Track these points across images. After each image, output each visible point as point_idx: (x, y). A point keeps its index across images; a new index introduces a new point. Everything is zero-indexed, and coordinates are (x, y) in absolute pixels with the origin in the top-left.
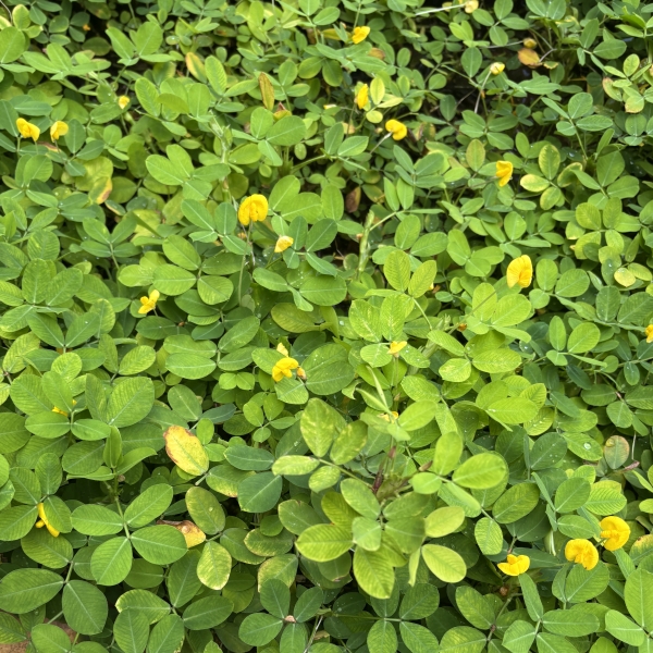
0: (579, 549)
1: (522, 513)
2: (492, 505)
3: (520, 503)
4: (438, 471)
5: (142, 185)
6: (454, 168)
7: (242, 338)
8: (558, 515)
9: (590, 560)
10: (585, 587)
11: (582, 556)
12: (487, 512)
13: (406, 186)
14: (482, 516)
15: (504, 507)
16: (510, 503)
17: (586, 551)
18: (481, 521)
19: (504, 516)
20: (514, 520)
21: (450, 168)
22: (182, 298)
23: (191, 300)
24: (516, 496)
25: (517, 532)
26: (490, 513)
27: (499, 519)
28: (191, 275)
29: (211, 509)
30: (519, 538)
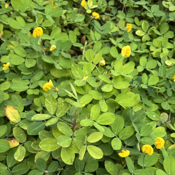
0: (147, 148)
1: (128, 136)
2: (119, 134)
3: (128, 133)
4: (92, 119)
5: (14, 34)
6: (114, 28)
7: (37, 78)
8: (141, 137)
9: (151, 152)
10: (150, 162)
11: (148, 151)
12: (117, 136)
13: (98, 33)
14: (115, 137)
15: (122, 134)
16: (125, 133)
17: (149, 149)
18: (114, 139)
19: (123, 137)
20: (126, 139)
21: (113, 28)
22: (20, 66)
23: (23, 67)
24: (127, 131)
25: (127, 143)
26: (118, 136)
27: (121, 138)
28: (23, 59)
29: (22, 135)
30: (128, 145)
